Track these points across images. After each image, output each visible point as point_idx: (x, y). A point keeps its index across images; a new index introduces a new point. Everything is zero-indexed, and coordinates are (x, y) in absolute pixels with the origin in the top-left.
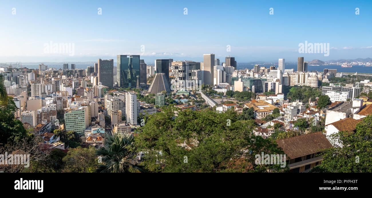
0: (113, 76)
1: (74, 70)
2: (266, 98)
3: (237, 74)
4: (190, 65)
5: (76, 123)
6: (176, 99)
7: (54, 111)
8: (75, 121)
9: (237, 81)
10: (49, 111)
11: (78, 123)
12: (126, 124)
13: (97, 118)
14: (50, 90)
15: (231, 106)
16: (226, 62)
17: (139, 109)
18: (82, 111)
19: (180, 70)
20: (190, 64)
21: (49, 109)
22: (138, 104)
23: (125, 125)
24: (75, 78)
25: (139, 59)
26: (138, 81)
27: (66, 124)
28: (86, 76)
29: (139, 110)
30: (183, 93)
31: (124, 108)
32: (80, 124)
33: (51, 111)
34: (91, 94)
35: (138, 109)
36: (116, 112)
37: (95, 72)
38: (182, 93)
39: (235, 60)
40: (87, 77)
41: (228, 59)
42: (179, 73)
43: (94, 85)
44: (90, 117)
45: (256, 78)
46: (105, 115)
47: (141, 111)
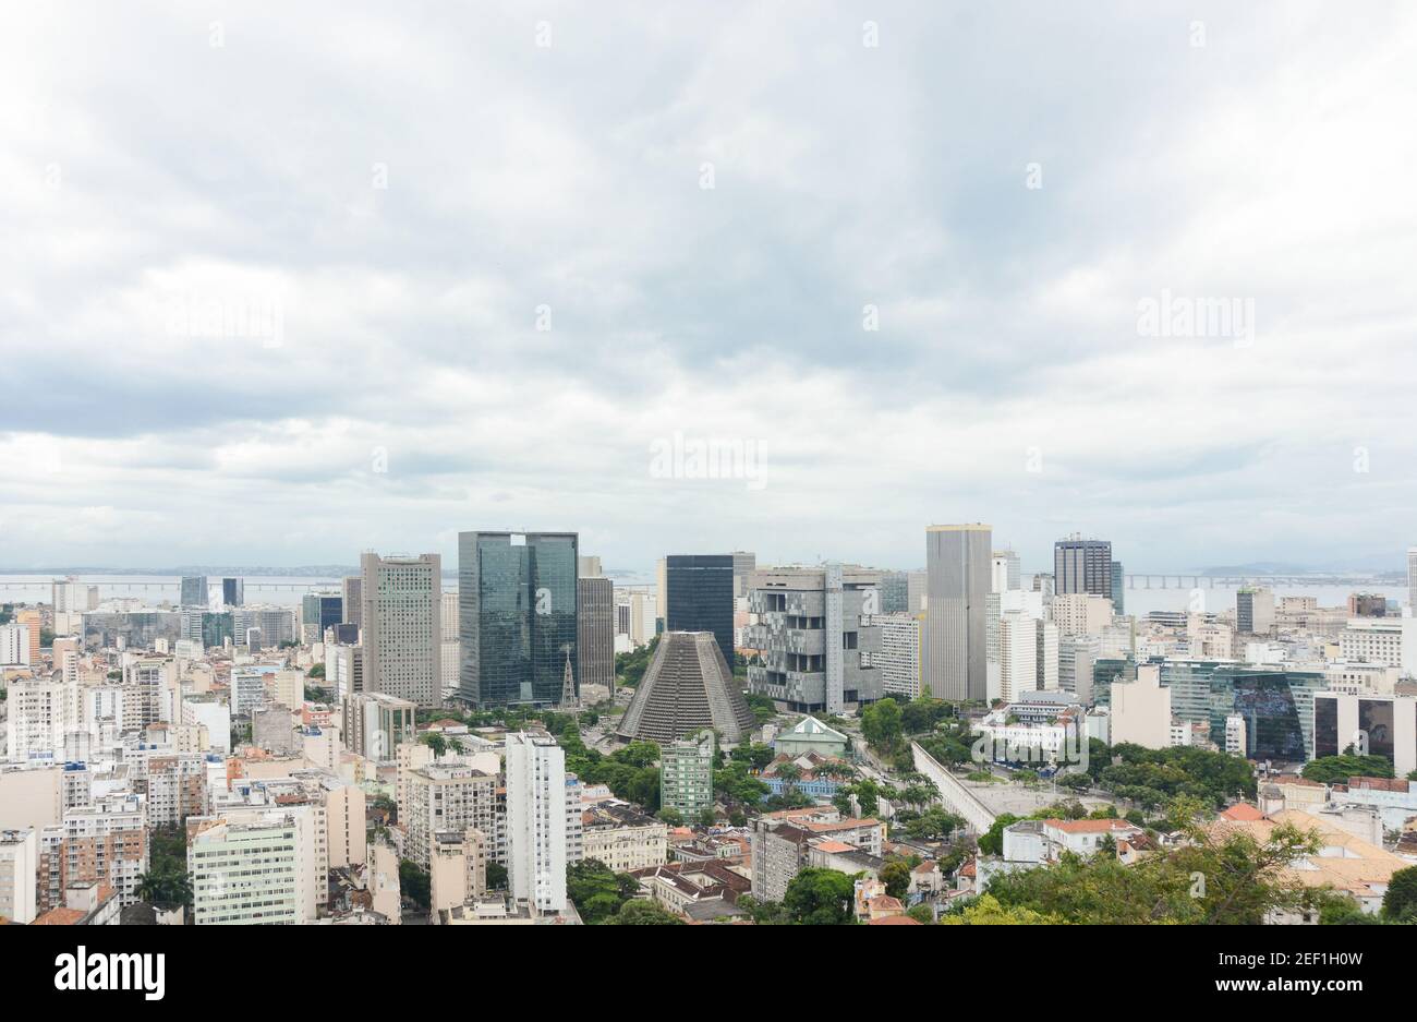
0: (439, 647)
1: (237, 611)
2: (1328, 797)
3: (1128, 641)
4: (853, 587)
5: (251, 900)
6: (771, 775)
7: (134, 833)
8: (248, 889)
9: (1130, 681)
10: (107, 833)
11: (263, 898)
12: (508, 910)
13: (360, 874)
14: (110, 718)
15: (1092, 838)
16: (1060, 566)
17: (577, 828)
18: (281, 832)
19: (793, 611)
20: (851, 580)
21: (106, 825)
22: (569, 799)
23: (504, 913)
24: (240, 652)
25: (576, 552)
26: (568, 670)
27: (198, 905)
28: (298, 642)
29: (580, 832)
30: (814, 746)
31: (500, 818)
32: (270, 903)
33: (119, 831)
34: (328, 743)
35: (568, 828)
36: (457, 838)
37: (345, 621)
38: (808, 746)
39: (1113, 560)
40: (308, 650)
41: (1070, 552)
42: (790, 632)
43: (342, 693)
44: (323, 869)
45: (1250, 665)
46: (402, 855)
47: (586, 839)
